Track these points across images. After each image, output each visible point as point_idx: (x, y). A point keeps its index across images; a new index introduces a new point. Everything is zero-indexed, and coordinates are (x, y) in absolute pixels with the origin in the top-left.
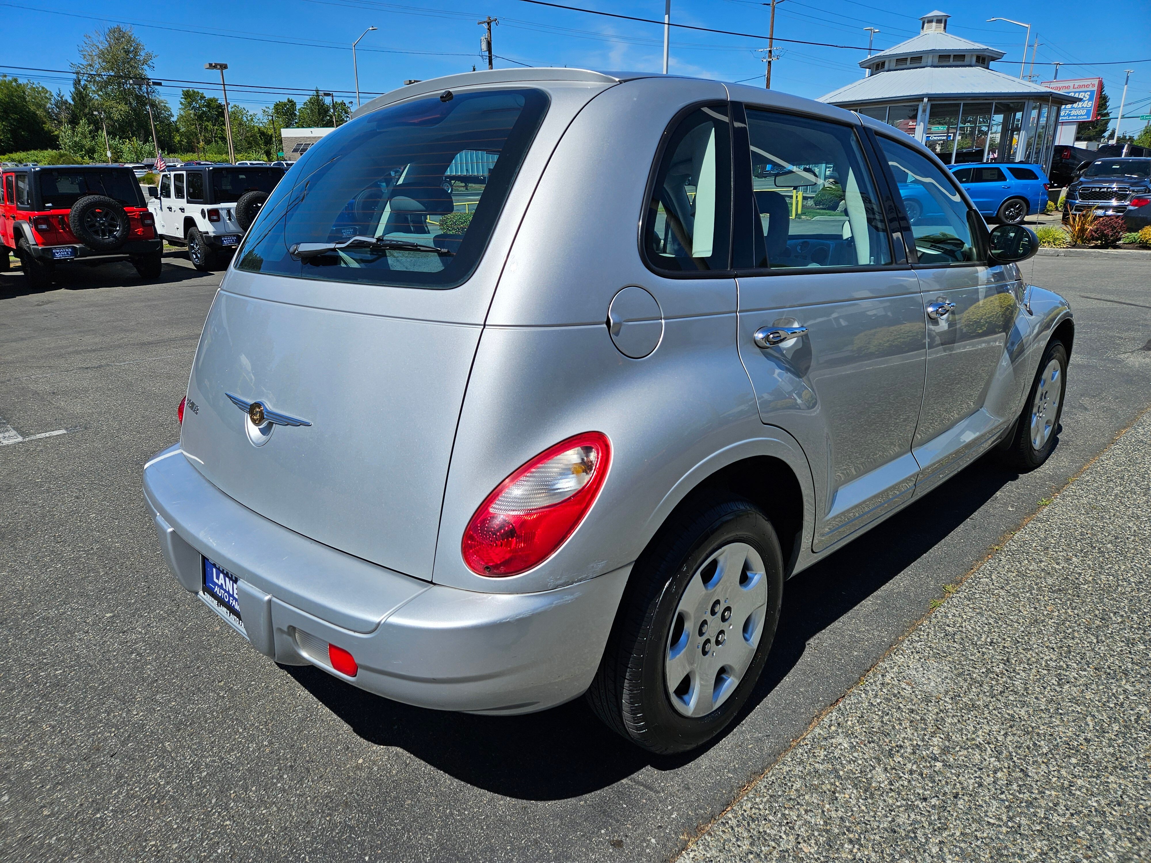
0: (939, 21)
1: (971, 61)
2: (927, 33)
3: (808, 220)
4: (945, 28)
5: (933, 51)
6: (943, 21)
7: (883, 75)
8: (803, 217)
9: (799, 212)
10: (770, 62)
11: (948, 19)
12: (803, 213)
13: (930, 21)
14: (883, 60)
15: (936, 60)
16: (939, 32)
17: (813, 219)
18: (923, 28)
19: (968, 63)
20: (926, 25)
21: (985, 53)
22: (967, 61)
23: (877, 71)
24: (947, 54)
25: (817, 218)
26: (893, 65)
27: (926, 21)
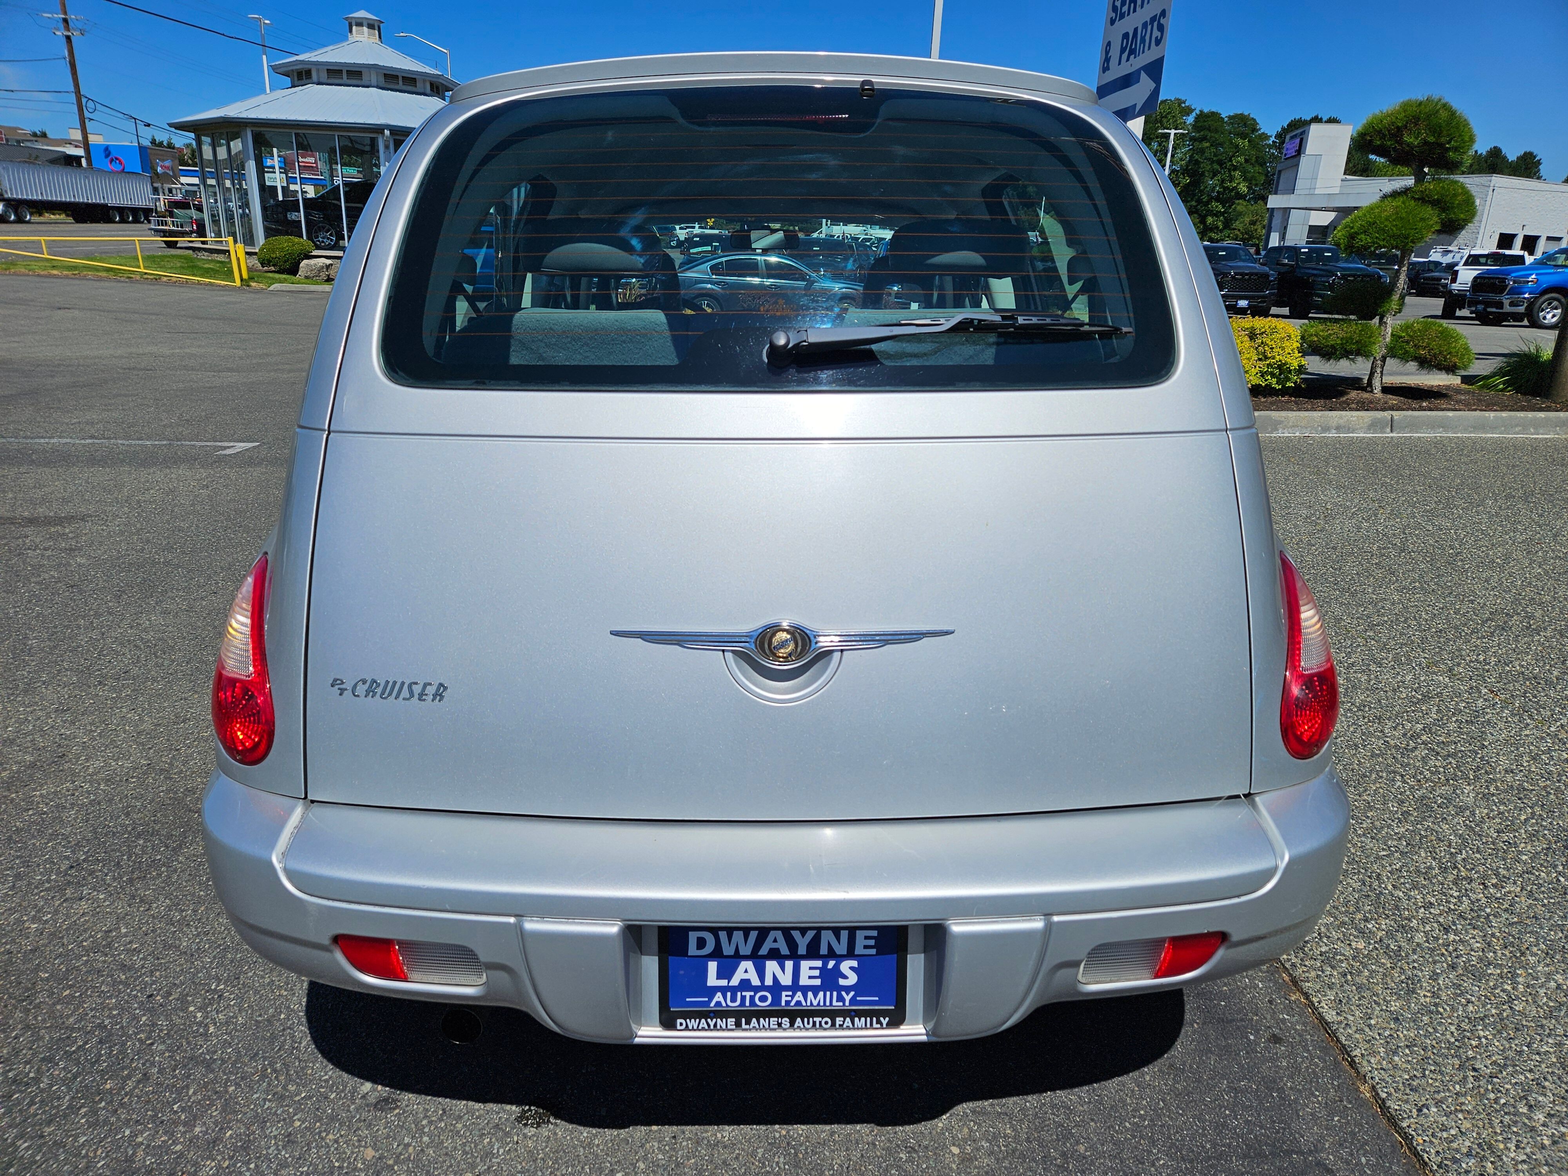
0: (371, 26)
1: (425, 88)
2: (357, 39)
3: (262, 289)
4: (380, 37)
5: (375, 67)
6: (376, 27)
7: (312, 89)
8: (253, 284)
9: (245, 276)
10: (68, 38)
11: (381, 25)
12: (251, 278)
13: (360, 24)
14: (308, 67)
15: (382, 79)
16: (373, 41)
17: (271, 288)
18: (351, 31)
19: (422, 91)
20: (354, 28)
21: (441, 81)
22: (420, 86)
23: (300, 82)
24: (394, 73)
25: (276, 286)
26: (324, 76)
27: (354, 23)
